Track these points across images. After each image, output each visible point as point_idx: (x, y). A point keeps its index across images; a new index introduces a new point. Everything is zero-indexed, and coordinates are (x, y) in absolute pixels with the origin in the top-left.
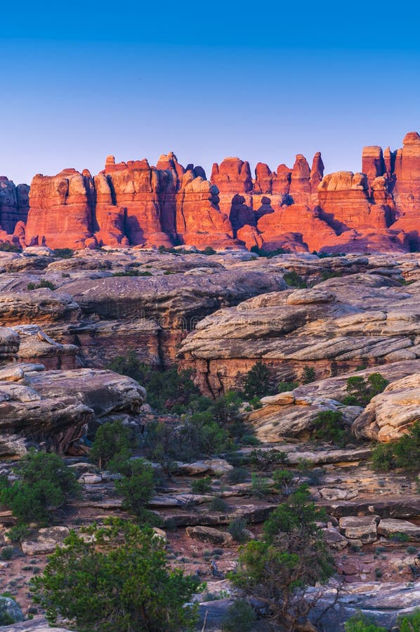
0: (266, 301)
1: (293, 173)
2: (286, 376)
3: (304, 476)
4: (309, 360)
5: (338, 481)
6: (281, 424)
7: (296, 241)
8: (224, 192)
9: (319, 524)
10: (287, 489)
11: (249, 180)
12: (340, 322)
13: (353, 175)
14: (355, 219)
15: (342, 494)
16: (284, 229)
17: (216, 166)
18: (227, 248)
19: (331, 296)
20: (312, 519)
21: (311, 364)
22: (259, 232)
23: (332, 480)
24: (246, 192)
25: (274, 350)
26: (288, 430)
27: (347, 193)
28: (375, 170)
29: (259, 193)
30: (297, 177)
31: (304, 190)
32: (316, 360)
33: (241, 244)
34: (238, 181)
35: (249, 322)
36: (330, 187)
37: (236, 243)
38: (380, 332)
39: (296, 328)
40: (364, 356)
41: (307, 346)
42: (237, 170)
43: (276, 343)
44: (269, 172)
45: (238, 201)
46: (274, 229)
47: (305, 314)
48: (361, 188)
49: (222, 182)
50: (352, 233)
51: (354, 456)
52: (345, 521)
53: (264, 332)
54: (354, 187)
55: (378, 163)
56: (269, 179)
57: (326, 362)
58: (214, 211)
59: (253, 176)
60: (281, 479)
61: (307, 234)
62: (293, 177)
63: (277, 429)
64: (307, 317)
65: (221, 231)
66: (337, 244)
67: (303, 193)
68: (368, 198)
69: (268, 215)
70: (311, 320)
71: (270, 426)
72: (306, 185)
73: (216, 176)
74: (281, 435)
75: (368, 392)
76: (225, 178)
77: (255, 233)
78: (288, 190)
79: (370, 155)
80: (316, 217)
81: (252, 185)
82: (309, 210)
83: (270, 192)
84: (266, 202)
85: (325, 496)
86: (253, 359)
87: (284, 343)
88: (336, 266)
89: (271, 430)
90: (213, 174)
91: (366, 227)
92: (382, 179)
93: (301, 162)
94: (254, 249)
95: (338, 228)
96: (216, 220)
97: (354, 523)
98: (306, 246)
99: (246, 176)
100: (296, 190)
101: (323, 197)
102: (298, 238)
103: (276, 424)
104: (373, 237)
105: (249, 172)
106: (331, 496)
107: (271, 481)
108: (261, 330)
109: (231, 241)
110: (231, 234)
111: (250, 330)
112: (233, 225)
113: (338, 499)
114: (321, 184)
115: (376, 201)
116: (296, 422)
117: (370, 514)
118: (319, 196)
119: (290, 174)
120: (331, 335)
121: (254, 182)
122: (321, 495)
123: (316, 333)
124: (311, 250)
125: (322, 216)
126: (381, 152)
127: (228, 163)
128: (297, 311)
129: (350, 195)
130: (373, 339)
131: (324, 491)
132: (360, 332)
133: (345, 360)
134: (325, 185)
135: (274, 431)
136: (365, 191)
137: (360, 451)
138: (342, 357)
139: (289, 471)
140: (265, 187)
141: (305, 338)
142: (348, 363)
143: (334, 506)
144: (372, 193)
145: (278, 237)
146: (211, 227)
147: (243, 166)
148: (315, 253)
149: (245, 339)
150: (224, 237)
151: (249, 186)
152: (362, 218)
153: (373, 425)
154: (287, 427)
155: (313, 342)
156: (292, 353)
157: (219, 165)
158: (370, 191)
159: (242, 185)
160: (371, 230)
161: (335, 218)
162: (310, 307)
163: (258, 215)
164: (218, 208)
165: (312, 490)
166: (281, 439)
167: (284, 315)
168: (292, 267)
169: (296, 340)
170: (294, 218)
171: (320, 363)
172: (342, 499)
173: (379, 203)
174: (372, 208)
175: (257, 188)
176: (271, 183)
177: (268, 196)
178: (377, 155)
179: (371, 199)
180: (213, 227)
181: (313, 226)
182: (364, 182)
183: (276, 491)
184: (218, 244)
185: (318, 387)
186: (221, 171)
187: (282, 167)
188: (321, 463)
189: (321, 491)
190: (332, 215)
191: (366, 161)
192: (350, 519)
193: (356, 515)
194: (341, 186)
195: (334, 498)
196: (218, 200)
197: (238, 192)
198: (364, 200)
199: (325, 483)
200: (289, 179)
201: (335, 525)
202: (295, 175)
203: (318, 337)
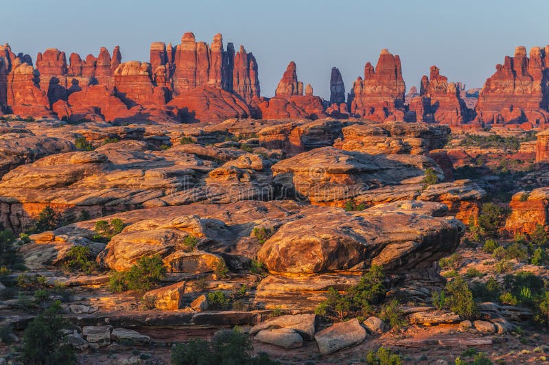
0: (55, 160)
1: (98, 61)
2: (68, 217)
3: (59, 295)
4: (85, 205)
5: (84, 299)
6: (43, 256)
7: (96, 113)
8: (45, 74)
9: (67, 331)
10: (45, 305)
11: (65, 65)
12: (109, 177)
13: (141, 64)
14: (142, 97)
15: (86, 309)
16: (88, 103)
17: (40, 54)
18: (43, 117)
19: (104, 157)
20: (61, 328)
21: (87, 209)
22: (69, 106)
23: (79, 299)
24: (63, 75)
25: (60, 197)
26: (49, 260)
27: (136, 77)
28: (160, 60)
29: (72, 76)
30: (101, 64)
31: (106, 74)
32: (91, 205)
33: (55, 114)
34: (57, 66)
35: (41, 175)
36: (124, 73)
37: (51, 114)
38: (139, 185)
39: (76, 181)
40: (126, 203)
41: (84, 195)
42: (56, 58)
43: (62, 192)
44: (80, 60)
45: (54, 82)
46: (80, 104)
47: (83, 170)
48: (147, 73)
49: (44, 66)
50: (139, 107)
51: (97, 281)
52: (86, 329)
53: (53, 183)
54: (142, 73)
55: (162, 55)
56: (80, 65)
57: (98, 207)
58: (36, 89)
59: (68, 63)
60: (40, 297)
61: (105, 108)
62: (98, 64)
63: (40, 259)
64: (85, 173)
65: (40, 104)
66: (127, 116)
67: (105, 77)
68: (152, 82)
69: (77, 93)
70: (87, 175)
71: (35, 257)
72: (108, 70)
73: (40, 63)
74: (43, 264)
75: (111, 232)
76: (47, 64)
77: (67, 106)
78: (94, 73)
79: (157, 49)
80: (112, 95)
81: (67, 70)
82: (107, 89)
83: (80, 75)
84: (75, 82)
85: (73, 310)
86: (43, 203)
87: (67, 192)
88: (121, 134)
89: (36, 259)
90: (38, 61)
91: (150, 103)
92: (163, 67)
93: (104, 53)
94: (64, 119)
95: (129, 104)
96: (37, 95)
97: (93, 331)
98: (103, 117)
99: (63, 62)
100: (100, 74)
101: (118, 80)
102: (97, 111)
103: (40, 255)
104: (154, 111)
105: (65, 60)
106: (77, 310)
107: (33, 299)
108: (50, 182)
109: (48, 112)
110: (48, 106)
111: (42, 182)
112: (50, 100)
113: (83, 313)
114: (117, 70)
115: (158, 84)
116: (55, 254)
117: (106, 324)
118: (115, 79)
119: (96, 62)
120: (102, 187)
121: (68, 67)
122: (70, 309)
123: (91, 185)
124: (107, 120)
125: (118, 95)
126: (165, 47)
127: (49, 53)
128: (78, 168)
129: (139, 79)
130: (134, 190)
131: (73, 306)
132: (124, 185)
133: (113, 205)
134: (120, 71)
135: (38, 260)
136: (150, 76)
137: (101, 277)
138: (110, 203)
139: (47, 291)
140: (77, 72)
141: (83, 189)
142: (115, 208)
143: (79, 318)
144: (155, 78)
145: (82, 110)
146: (33, 101)
147: (60, 55)
148: (110, 122)
149: (38, 188)
150: (43, 108)
151: (65, 71)
152: (147, 97)
153: (112, 257)
154: (48, 257)
155: (89, 192)
156: (73, 199)
157: (43, 54)
158: (153, 76)
159: (60, 70)
160: (153, 106)
161: (127, 96)
162: (88, 166)
163: (69, 92)
164: (39, 87)
165: (64, 306)
166: (43, 267)
167: (67, 171)
168: (88, 133)
169: (76, 190)
170: (96, 95)
171: (93, 207)
172: (86, 313)
173: (160, 85)
174: (154, 89)
175: (71, 72)
176: (81, 68)
177: (78, 78)
178: (162, 49)
179: (154, 83)
180: (35, 101)
181: (110, 102)
182: (149, 70)
183: (37, 306)
184: (37, 115)
185: (74, 228)
186: (44, 58)
187: (90, 57)
188: (71, 285)
189: (71, 306)
190: (125, 94)
191: (153, 53)
192: (91, 328)
193: (95, 325)
194: (132, 72)
195: (80, 312)
196: (39, 80)
197: (56, 75)
198: (148, 83)
199: (73, 301)
200: (95, 66)
201: (79, 332)
202: (100, 63)
203: (93, 188)
